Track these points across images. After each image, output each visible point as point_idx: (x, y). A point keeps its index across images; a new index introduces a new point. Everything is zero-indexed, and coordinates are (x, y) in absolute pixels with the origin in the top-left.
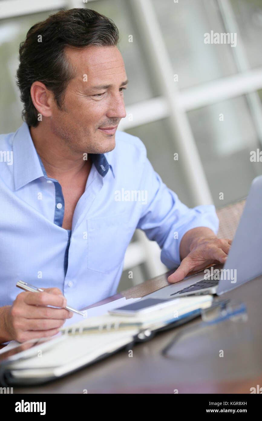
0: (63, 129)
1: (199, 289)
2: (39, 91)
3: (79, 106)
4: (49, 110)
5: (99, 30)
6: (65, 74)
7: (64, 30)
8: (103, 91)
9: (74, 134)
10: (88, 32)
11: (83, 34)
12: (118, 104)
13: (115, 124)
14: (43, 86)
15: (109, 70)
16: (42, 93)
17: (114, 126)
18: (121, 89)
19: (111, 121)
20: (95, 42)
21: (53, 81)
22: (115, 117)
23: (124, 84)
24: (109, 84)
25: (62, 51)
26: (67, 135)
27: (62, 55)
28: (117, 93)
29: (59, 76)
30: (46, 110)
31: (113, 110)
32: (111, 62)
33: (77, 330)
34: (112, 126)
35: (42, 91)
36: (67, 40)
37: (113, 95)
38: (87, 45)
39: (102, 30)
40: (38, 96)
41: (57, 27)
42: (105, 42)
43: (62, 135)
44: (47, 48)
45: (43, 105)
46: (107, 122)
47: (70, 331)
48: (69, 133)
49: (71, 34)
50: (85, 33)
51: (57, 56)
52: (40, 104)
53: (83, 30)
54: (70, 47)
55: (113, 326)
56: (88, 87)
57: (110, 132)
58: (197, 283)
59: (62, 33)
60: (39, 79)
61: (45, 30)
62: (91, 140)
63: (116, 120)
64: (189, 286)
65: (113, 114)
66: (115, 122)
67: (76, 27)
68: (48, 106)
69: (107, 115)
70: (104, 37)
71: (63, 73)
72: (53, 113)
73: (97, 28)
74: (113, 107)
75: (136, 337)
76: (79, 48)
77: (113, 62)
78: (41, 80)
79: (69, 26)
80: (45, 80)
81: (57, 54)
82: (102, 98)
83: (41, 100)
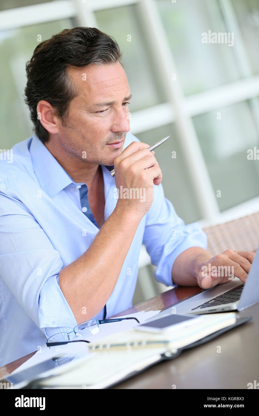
0: (70, 145)
1: (220, 304)
2: (45, 110)
3: (84, 124)
4: (56, 127)
5: (99, 49)
6: (67, 93)
7: (65, 50)
8: (106, 107)
9: (81, 150)
10: (88, 52)
11: (83, 53)
12: (121, 118)
13: (121, 138)
14: (48, 104)
15: (111, 87)
16: (48, 111)
17: (120, 141)
18: (124, 104)
19: (116, 135)
20: (95, 62)
21: (57, 100)
22: (120, 132)
23: (126, 99)
24: (112, 101)
25: (64, 70)
26: (75, 151)
27: (64, 75)
28: (120, 108)
29: (62, 95)
30: (53, 127)
31: (117, 125)
32: (113, 79)
33: (105, 346)
34: (118, 140)
35: (47, 109)
36: (69, 60)
37: (116, 110)
38: (87, 64)
39: (102, 49)
40: (44, 115)
41: (58, 48)
42: (105, 61)
43: (70, 150)
44: (50, 68)
45: (50, 123)
46: (113, 137)
47: (97, 347)
48: (76, 149)
49: (72, 55)
50: (86, 53)
51: (60, 75)
52: (47, 122)
53: (83, 49)
54: (72, 67)
55: (140, 343)
56: (91, 104)
57: (116, 146)
58: (216, 297)
59: (64, 53)
60: (45, 97)
61: (48, 50)
62: (98, 156)
63: (121, 135)
64: (209, 300)
65: (116, 129)
66: (120, 136)
67: (77, 47)
68: (54, 123)
69: (111, 130)
70: (104, 56)
71: (66, 92)
72: (60, 129)
73: (97, 48)
74: (116, 122)
75: (163, 355)
76: (80, 68)
77: (115, 79)
78: (46, 98)
79: (70, 47)
80: (50, 98)
81: (59, 74)
82: (105, 114)
83: (48, 118)
